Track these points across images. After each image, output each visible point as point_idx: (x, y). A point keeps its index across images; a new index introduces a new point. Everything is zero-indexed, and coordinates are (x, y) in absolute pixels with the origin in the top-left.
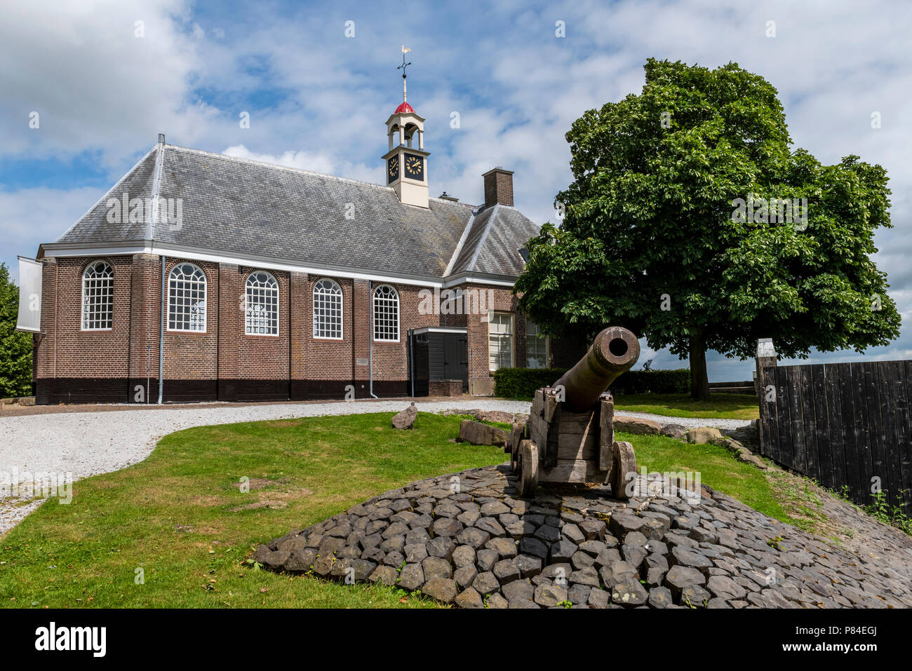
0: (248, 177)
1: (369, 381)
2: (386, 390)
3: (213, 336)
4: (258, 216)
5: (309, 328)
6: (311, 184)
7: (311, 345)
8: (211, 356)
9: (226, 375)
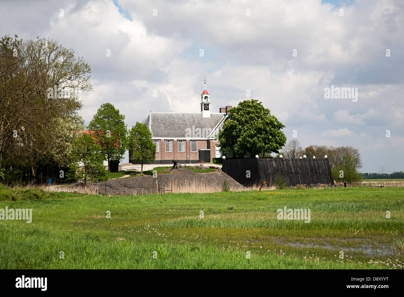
0: (167, 117)
1: (190, 160)
2: (193, 162)
3: (160, 152)
4: (169, 127)
5: (177, 150)
6: (181, 116)
7: (178, 153)
8: (160, 156)
9: (163, 159)
